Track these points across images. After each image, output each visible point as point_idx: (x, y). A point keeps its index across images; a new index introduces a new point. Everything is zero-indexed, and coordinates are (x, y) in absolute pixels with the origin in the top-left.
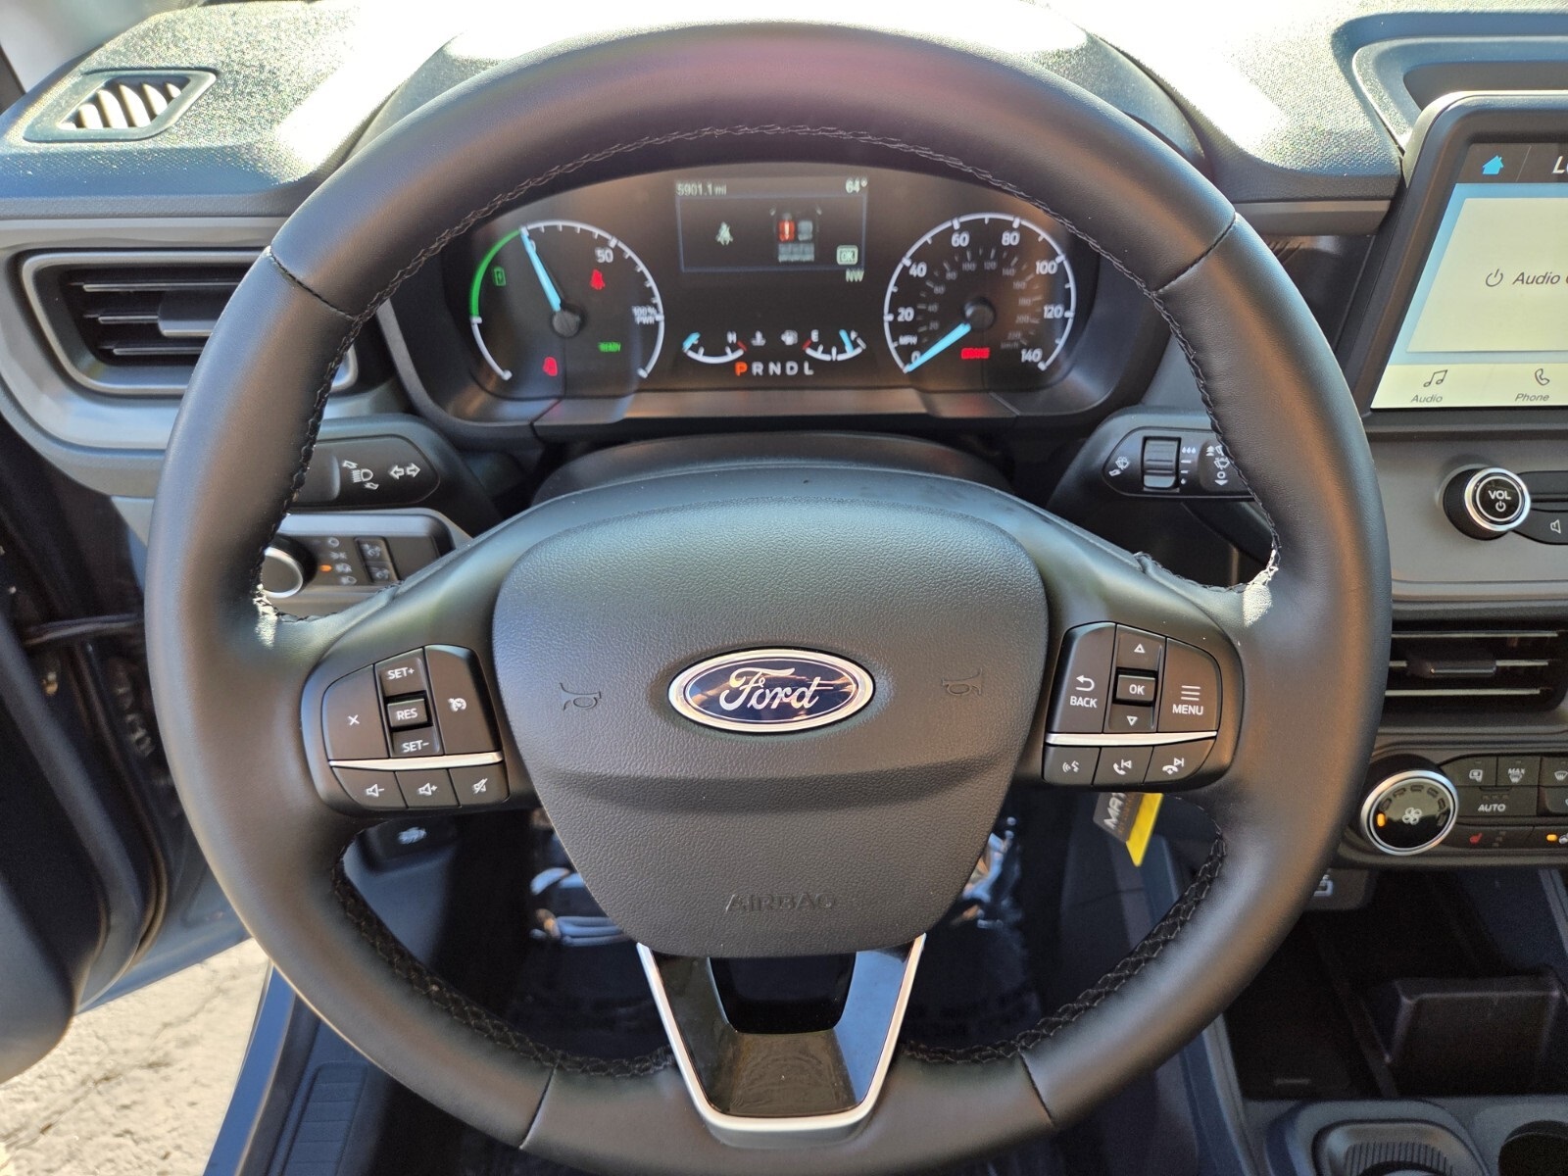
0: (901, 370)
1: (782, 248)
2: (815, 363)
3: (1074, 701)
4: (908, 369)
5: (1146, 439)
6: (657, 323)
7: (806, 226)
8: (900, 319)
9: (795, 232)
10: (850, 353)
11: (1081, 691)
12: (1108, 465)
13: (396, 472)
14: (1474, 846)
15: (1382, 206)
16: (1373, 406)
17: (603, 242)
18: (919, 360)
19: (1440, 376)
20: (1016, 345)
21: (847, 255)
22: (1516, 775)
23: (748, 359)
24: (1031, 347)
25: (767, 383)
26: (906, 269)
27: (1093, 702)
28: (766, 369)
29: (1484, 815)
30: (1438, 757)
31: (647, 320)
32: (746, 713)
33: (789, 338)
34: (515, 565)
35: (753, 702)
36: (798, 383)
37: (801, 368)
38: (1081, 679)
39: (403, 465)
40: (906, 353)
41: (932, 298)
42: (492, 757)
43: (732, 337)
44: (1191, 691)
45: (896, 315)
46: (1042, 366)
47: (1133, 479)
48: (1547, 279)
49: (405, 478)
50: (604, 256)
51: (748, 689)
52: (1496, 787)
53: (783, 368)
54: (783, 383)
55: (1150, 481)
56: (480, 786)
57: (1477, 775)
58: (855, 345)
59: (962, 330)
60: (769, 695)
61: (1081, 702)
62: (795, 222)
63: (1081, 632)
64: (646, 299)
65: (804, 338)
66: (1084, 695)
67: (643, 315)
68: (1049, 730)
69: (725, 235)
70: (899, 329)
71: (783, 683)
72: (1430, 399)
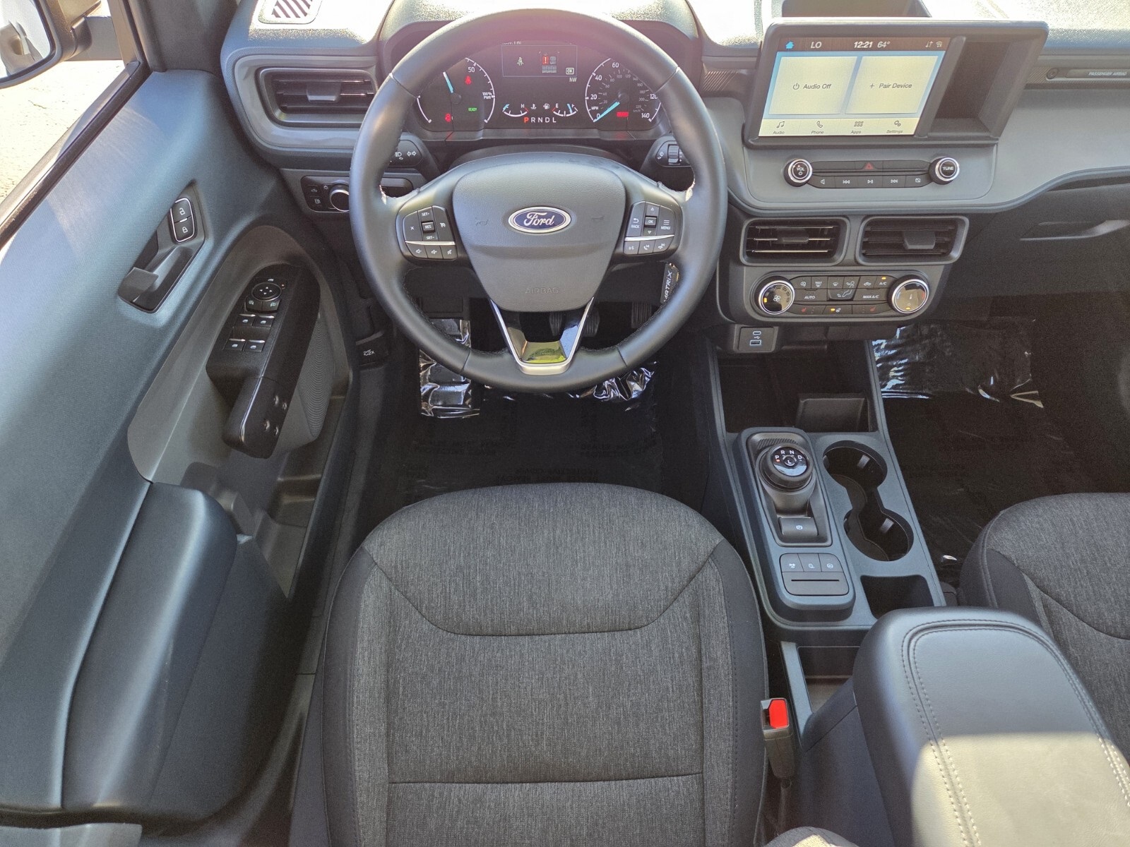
0: (592, 121)
1: (544, 67)
2: (557, 117)
3: (633, 226)
4: (595, 120)
5: (669, 145)
6: (492, 99)
7: (553, 58)
8: (592, 99)
9: (549, 61)
10: (572, 113)
11: (635, 223)
12: (657, 155)
13: (409, 154)
14: (803, 313)
15: (755, 59)
16: (760, 135)
17: (471, 65)
18: (600, 117)
19: (782, 124)
20: (639, 110)
21: (570, 71)
22: (818, 284)
23: (529, 115)
24: (645, 112)
25: (537, 125)
26: (594, 77)
27: (638, 227)
28: (537, 120)
29: (807, 301)
30: (789, 276)
31: (489, 97)
32: (532, 227)
33: (546, 107)
34: (457, 183)
35: (534, 223)
36: (550, 125)
37: (551, 120)
38: (635, 219)
39: (411, 152)
40: (594, 113)
41: (605, 90)
42: (452, 243)
43: (522, 106)
44: (667, 222)
45: (590, 97)
46: (650, 120)
47: (665, 160)
48: (815, 86)
49: (412, 156)
50: (472, 70)
51: (533, 219)
52: (811, 289)
53: (544, 120)
54: (543, 125)
55: (671, 161)
56: (449, 252)
57: (804, 284)
58: (573, 110)
59: (617, 104)
60: (539, 221)
61: (635, 227)
62: (549, 56)
63: (635, 205)
64: (488, 90)
65: (552, 106)
66: (635, 224)
67: (486, 95)
68: (625, 237)
69: (520, 61)
70: (591, 103)
71: (543, 217)
72: (781, 132)
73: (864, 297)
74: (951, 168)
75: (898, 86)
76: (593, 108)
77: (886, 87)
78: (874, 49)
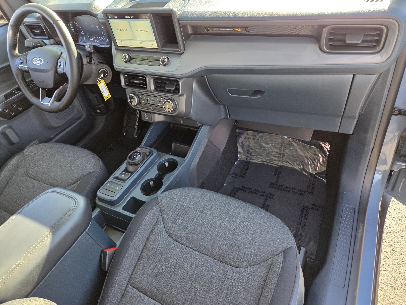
10: (103, 40)
14: (142, 107)
16: (118, 45)
17: (76, 24)
19: (122, 42)
29: (143, 103)
30: (137, 93)
31: (83, 34)
43: (92, 37)
50: (77, 26)
52: (143, 99)
57: (141, 97)
68: (57, 68)
70: (105, 36)
72: (123, 45)
73: (158, 104)
74: (164, 60)
75: (144, 31)
76: (106, 38)
77: (141, 31)
78: (130, 18)
